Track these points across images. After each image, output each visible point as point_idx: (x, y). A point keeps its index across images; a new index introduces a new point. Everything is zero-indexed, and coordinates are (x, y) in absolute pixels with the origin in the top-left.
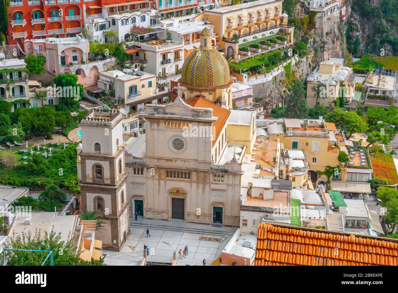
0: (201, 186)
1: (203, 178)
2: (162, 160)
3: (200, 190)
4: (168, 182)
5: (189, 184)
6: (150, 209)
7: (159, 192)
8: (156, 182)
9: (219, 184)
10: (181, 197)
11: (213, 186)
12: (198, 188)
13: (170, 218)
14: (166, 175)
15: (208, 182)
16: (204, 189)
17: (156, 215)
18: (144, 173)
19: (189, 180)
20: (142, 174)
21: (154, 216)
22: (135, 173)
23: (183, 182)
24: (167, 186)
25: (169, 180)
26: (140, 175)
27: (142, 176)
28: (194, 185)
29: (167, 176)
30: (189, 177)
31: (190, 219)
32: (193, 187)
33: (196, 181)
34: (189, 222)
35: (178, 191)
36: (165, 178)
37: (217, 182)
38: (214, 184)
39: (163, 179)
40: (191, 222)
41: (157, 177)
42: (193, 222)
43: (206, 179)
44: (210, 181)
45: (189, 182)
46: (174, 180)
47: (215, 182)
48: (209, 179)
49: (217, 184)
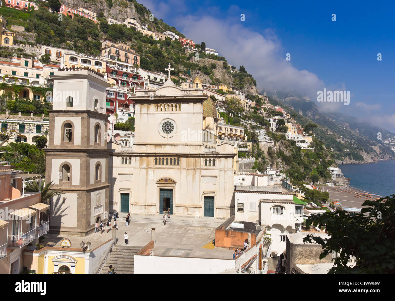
0: (191, 172)
1: (194, 163)
2: (151, 146)
3: (190, 177)
4: (156, 171)
5: (178, 171)
6: (136, 203)
7: (146, 183)
8: (144, 171)
9: (210, 169)
10: (167, 186)
11: (204, 173)
12: (188, 175)
13: (157, 212)
14: (154, 163)
15: (198, 167)
16: (194, 176)
17: (142, 209)
18: (132, 162)
19: (178, 167)
20: (130, 163)
21: (141, 211)
22: (123, 163)
23: (172, 170)
24: (155, 175)
25: (157, 168)
26: (128, 165)
27: (130, 165)
28: (184, 172)
29: (156, 164)
30: (178, 164)
31: (179, 213)
32: (182, 175)
33: (186, 167)
34: (178, 216)
35: (166, 180)
36: (153, 166)
37: (208, 167)
38: (205, 169)
39: (151, 168)
40: (180, 216)
41: (144, 165)
42: (182, 216)
43: (197, 165)
44: (200, 166)
45: (179, 169)
46: (162, 169)
47: (206, 167)
48: (199, 164)
49: (207, 169)
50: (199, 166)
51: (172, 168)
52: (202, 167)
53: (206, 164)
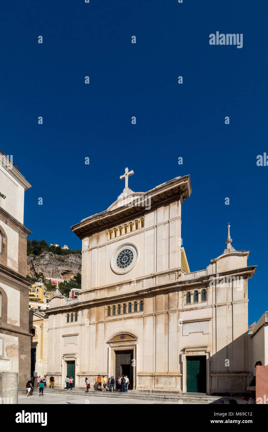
0: (162, 319)
2: (103, 291)
4: (109, 325)
5: (141, 321)
7: (96, 344)
8: (93, 327)
9: (196, 309)
10: (125, 346)
11: (185, 316)
12: (155, 324)
14: (106, 314)
15: (174, 309)
16: (167, 325)
18: (79, 318)
19: (141, 313)
20: (76, 320)
22: (68, 321)
23: (132, 320)
24: (107, 331)
25: (110, 321)
26: (74, 323)
27: (76, 323)
28: (150, 320)
29: (109, 315)
30: (142, 309)
31: (142, 386)
32: (147, 326)
33: (152, 313)
34: (141, 391)
35: (123, 336)
36: (105, 319)
37: (193, 306)
38: (187, 310)
39: (102, 322)
40: (145, 391)
41: (94, 320)
42: (147, 391)
43: (172, 305)
44: (178, 306)
45: (141, 317)
46: (117, 320)
47: (189, 307)
48: (176, 303)
49: (191, 309)
50: (175, 306)
51: (132, 318)
52: (180, 307)
53: (189, 301)
